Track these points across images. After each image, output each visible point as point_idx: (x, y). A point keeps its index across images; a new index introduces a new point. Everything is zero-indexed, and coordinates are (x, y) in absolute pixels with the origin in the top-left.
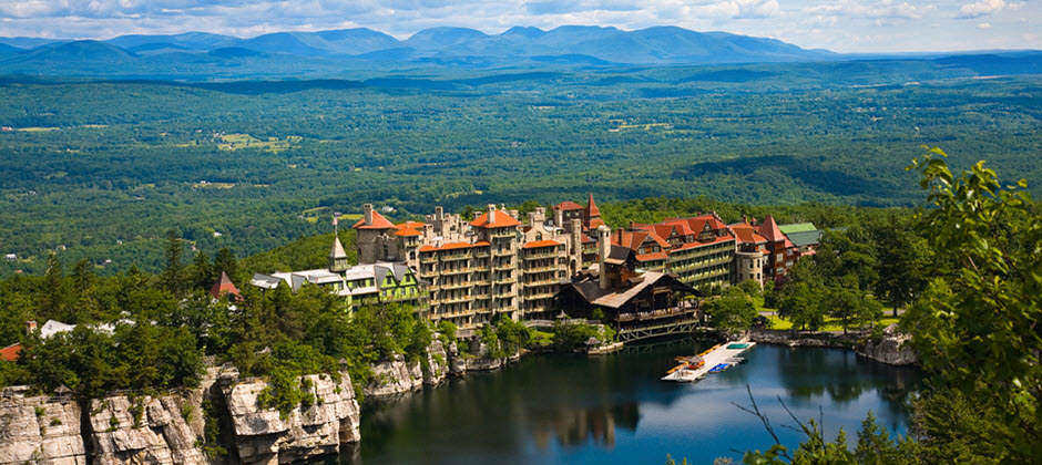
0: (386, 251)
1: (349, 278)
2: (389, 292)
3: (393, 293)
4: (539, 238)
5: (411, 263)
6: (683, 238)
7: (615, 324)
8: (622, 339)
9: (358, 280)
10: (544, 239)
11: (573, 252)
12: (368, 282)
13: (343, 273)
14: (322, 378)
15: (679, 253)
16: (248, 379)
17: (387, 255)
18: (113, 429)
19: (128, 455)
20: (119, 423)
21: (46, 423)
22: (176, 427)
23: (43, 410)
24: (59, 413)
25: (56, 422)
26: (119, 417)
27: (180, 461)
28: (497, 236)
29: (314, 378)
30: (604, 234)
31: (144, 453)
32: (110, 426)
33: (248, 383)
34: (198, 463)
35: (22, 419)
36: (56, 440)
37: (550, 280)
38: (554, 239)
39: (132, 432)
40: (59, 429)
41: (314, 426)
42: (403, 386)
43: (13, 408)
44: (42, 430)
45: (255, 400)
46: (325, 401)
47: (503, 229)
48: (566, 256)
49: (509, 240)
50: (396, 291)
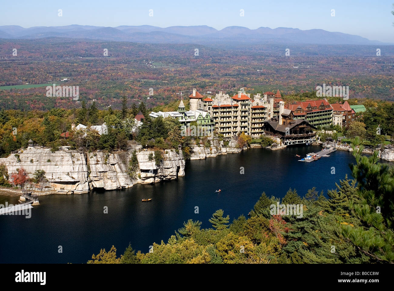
2: (200, 121)
4: (257, 104)
5: (209, 111)
6: (313, 108)
7: (284, 138)
8: (286, 144)
9: (189, 116)
12: (192, 117)
13: (183, 113)
14: (171, 151)
15: (310, 113)
16: (145, 149)
17: (200, 107)
18: (97, 164)
19: (102, 173)
20: (99, 162)
21: (75, 160)
22: (119, 165)
23: (74, 155)
24: (79, 156)
25: (78, 160)
26: (99, 159)
27: (120, 177)
28: (241, 103)
29: (169, 151)
30: (282, 104)
31: (107, 173)
32: (96, 162)
33: (145, 151)
34: (126, 178)
35: (67, 158)
36: (78, 166)
37: (261, 121)
38: (263, 106)
39: (104, 165)
40: (79, 162)
41: (168, 168)
42: (202, 156)
43: (64, 154)
44: (73, 162)
45: (147, 157)
46: (172, 160)
47: (244, 101)
48: (267, 112)
49: (246, 105)
50: (202, 121)
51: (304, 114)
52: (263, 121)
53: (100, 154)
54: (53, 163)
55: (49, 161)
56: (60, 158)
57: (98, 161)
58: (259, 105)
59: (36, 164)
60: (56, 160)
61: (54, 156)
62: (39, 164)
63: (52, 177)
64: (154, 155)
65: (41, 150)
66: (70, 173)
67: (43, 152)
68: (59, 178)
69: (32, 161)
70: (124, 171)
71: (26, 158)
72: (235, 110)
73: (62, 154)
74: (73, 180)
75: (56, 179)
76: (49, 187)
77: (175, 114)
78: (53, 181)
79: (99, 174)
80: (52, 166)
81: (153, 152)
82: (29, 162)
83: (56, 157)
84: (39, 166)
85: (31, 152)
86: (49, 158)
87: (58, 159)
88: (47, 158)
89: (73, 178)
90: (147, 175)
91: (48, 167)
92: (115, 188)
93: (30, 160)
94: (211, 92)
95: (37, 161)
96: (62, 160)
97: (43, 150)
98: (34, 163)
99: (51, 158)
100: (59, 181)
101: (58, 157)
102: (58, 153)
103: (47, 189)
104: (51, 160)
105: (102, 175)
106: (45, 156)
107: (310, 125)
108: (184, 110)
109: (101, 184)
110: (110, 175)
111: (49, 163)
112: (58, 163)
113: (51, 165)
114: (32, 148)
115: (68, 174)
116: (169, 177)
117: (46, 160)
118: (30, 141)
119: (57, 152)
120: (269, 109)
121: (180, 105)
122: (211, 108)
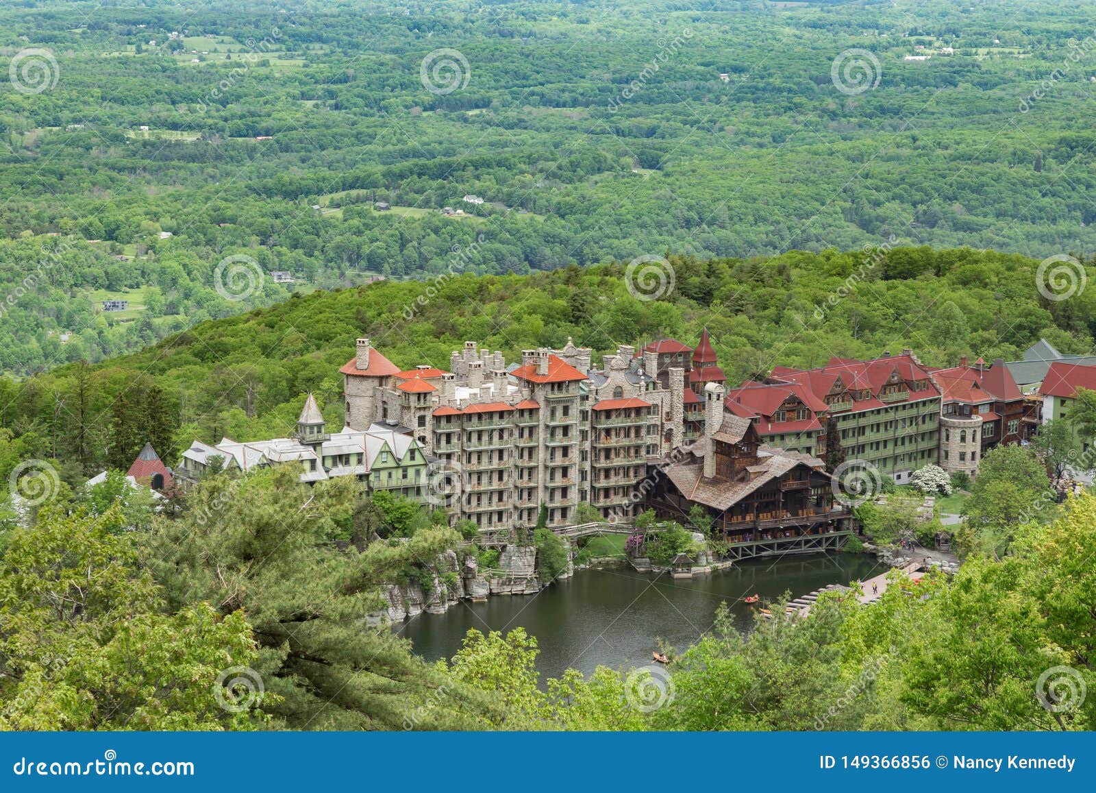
0: (385, 410)
1: (327, 453)
2: (384, 475)
3: (390, 475)
4: (618, 393)
5: (418, 432)
6: (853, 395)
7: (721, 533)
8: (730, 555)
9: (340, 456)
10: (626, 396)
11: (669, 417)
12: (353, 460)
13: (316, 445)
17: (385, 415)
28: (549, 395)
30: (714, 397)
37: (633, 459)
38: (642, 399)
47: (560, 385)
48: (659, 423)
49: (567, 401)
50: (394, 473)
52: (643, 458)
72: (526, 422)
77: (283, 452)
107: (826, 479)
108: (319, 431)
120: (666, 409)
121: (304, 413)
122: (428, 419)
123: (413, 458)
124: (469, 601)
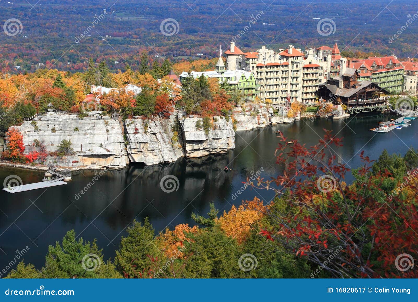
0: (240, 65)
1: (225, 76)
2: (242, 84)
5: (252, 71)
6: (378, 67)
7: (347, 105)
8: (349, 113)
9: (229, 78)
11: (326, 70)
12: (233, 78)
13: (222, 73)
14: (221, 118)
15: (376, 74)
16: (191, 116)
18: (136, 133)
19: (142, 144)
20: (138, 130)
21: (109, 128)
22: (161, 134)
23: (108, 122)
24: (114, 124)
25: (113, 128)
26: (138, 127)
27: (163, 149)
28: (292, 60)
29: (218, 118)
30: (343, 62)
31: (148, 144)
32: (135, 131)
33: (191, 117)
34: (170, 151)
35: (99, 125)
36: (113, 135)
37: (314, 83)
38: (318, 64)
39: (144, 135)
40: (114, 131)
41: (217, 139)
42: (250, 127)
43: (96, 120)
44: (108, 131)
45: (194, 125)
46: (223, 129)
47: (296, 57)
48: (323, 72)
49: (298, 63)
50: (245, 83)
51: (369, 74)
52: (318, 83)
53: (139, 121)
54: (81, 132)
55: (76, 129)
56: (91, 125)
57: (136, 129)
58: (313, 63)
59: (59, 134)
60: (85, 128)
61: (82, 124)
62: (63, 134)
63: (81, 149)
64: (202, 123)
65: (66, 116)
66: (103, 144)
67: (68, 118)
68: (89, 150)
69: (53, 130)
70: (167, 143)
71: (47, 127)
72: (285, 69)
73: (93, 121)
74: (108, 153)
75: (86, 152)
76: (78, 162)
77: (212, 75)
78: (82, 154)
79: (138, 145)
80: (80, 136)
81: (201, 119)
82: (50, 132)
83: (85, 125)
84: (64, 135)
85: (52, 119)
86: (75, 126)
87: (87, 127)
88: (73, 126)
89: (107, 150)
90: (193, 147)
91: (76, 136)
92: (157, 163)
93: (51, 129)
94: (202, 55)
95: (61, 130)
96: (93, 129)
97: (67, 116)
98: (57, 132)
99: (79, 126)
100: (91, 154)
101: (88, 125)
102: (86, 120)
103: (75, 164)
104: (79, 129)
105: (142, 147)
106: (71, 123)
107: (380, 88)
108: (223, 69)
109: (140, 157)
110: (151, 147)
111: (76, 132)
112: (89, 132)
113: (79, 134)
114: (53, 113)
115: (101, 145)
116: (218, 150)
117: (72, 129)
118: (50, 104)
119: (85, 118)
120: (325, 68)
121: (218, 63)
122: (255, 67)
123: (251, 79)
124: (271, 124)
